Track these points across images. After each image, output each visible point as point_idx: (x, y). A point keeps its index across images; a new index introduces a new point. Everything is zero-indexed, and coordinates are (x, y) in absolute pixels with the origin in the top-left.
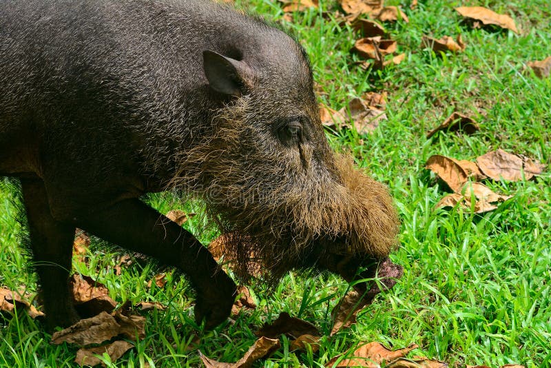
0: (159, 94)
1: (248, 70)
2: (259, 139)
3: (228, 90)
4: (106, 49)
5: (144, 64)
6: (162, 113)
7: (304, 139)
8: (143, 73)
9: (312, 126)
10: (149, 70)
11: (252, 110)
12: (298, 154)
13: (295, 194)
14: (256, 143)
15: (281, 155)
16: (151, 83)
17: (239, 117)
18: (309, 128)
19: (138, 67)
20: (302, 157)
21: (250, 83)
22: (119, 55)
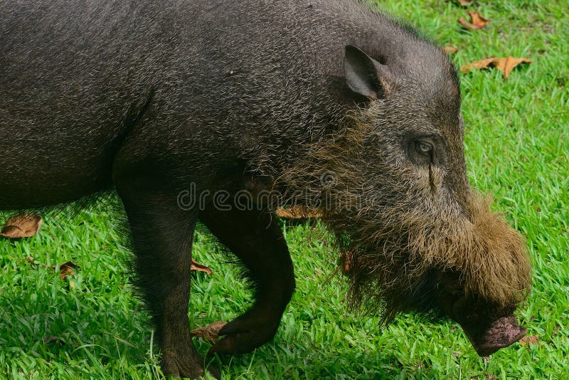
0: (286, 93)
1: (388, 74)
2: (385, 149)
3: (365, 90)
4: (244, 39)
5: (278, 61)
6: (284, 112)
7: (436, 160)
8: (275, 69)
9: (448, 149)
10: (282, 67)
11: (383, 116)
12: (428, 175)
13: (414, 216)
14: (381, 153)
15: (406, 172)
16: (279, 81)
17: (368, 120)
18: (444, 151)
19: (271, 62)
20: (431, 179)
21: (387, 87)
22: (256, 47)
